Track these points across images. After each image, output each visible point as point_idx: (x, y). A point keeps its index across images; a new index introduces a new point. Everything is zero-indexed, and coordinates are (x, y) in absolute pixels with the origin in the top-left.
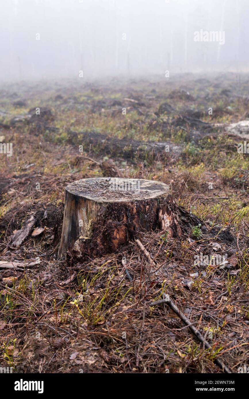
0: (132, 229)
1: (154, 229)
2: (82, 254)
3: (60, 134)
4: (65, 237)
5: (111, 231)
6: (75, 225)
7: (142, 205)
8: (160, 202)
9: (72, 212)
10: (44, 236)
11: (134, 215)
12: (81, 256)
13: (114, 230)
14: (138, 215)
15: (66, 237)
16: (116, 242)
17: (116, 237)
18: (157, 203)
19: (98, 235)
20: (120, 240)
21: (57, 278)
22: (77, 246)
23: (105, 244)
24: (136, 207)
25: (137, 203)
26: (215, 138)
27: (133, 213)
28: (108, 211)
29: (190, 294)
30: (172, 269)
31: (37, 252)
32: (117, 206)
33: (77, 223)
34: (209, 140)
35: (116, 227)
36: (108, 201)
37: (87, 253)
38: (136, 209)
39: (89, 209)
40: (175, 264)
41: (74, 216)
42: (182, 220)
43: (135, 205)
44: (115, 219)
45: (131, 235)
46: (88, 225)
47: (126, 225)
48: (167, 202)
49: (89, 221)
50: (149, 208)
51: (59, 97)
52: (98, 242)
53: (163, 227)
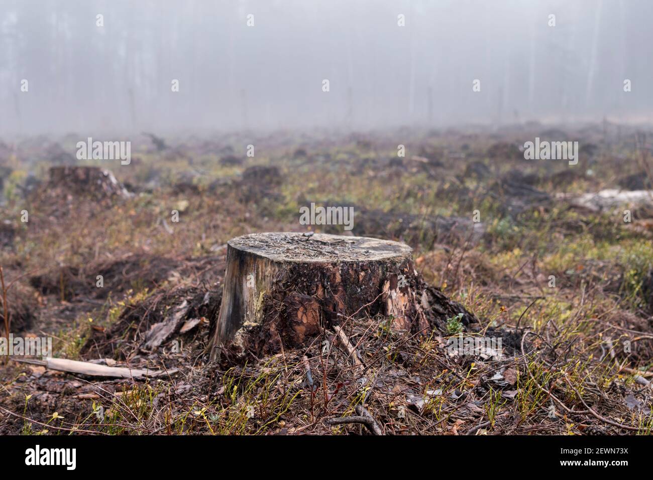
0: (331, 309)
1: (372, 315)
2: (245, 352)
3: (286, 204)
4: (221, 324)
5: (293, 310)
6: (239, 302)
7: (353, 269)
8: (387, 269)
9: (234, 281)
10: (200, 332)
11: (336, 286)
12: (243, 354)
13: (299, 309)
14: (345, 286)
15: (224, 325)
16: (300, 330)
17: (302, 322)
18: (382, 269)
19: (272, 317)
20: (309, 326)
21: (200, 391)
22: (239, 338)
23: (284, 334)
24: (340, 272)
25: (342, 266)
26: (547, 211)
27: (335, 281)
28: (291, 278)
29: (419, 420)
30: (394, 378)
31: (182, 357)
32: (306, 268)
33: (241, 300)
34: (536, 214)
35: (301, 303)
36: (292, 260)
37: (254, 349)
38: (341, 275)
39: (260, 274)
40: (401, 372)
41: (238, 286)
42: (434, 310)
43: (340, 268)
44: (302, 290)
45: (329, 319)
46: (258, 301)
47: (320, 302)
48: (401, 270)
49: (259, 294)
50: (365, 277)
51: (300, 153)
52: (272, 330)
53: (390, 311)
